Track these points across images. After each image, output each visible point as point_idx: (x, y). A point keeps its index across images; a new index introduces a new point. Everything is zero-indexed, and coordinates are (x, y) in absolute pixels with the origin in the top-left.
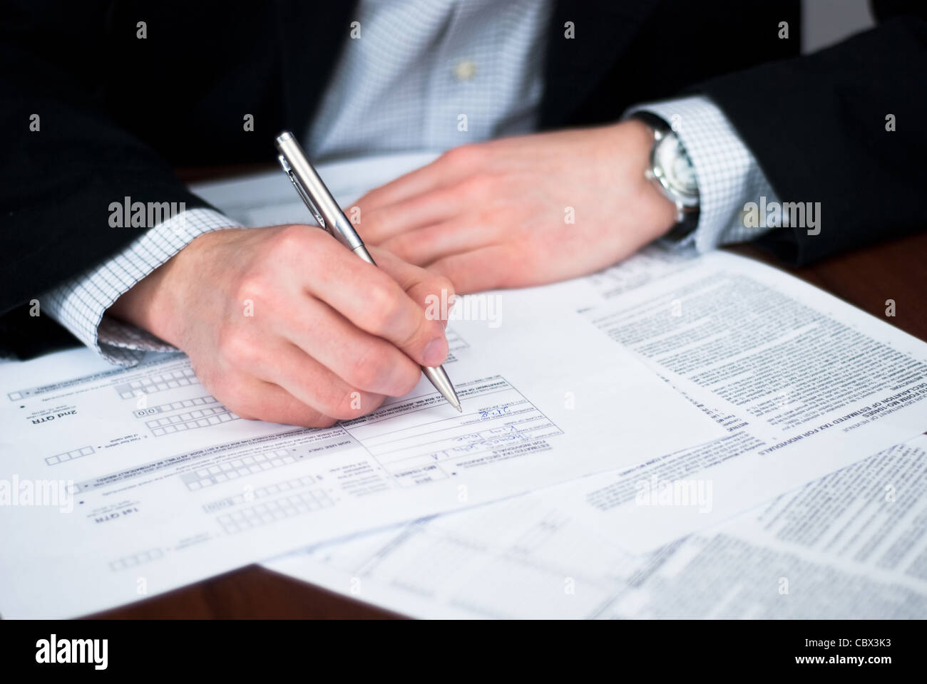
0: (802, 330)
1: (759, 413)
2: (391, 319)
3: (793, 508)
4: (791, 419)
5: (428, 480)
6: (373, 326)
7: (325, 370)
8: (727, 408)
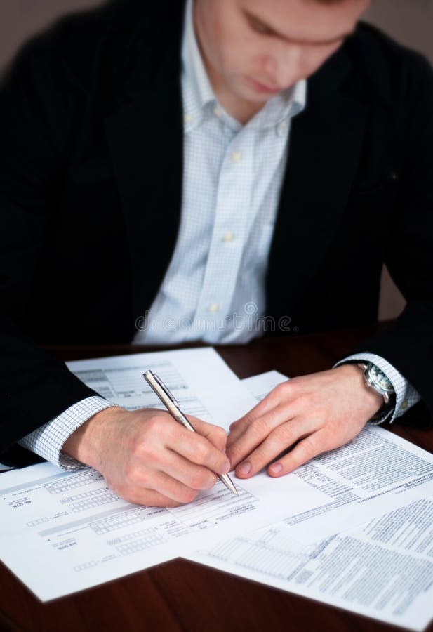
0: (379, 446)
1: (358, 484)
2: (208, 457)
3: (378, 526)
4: (372, 488)
5: (205, 527)
6: (200, 461)
7: (178, 482)
8: (343, 481)
